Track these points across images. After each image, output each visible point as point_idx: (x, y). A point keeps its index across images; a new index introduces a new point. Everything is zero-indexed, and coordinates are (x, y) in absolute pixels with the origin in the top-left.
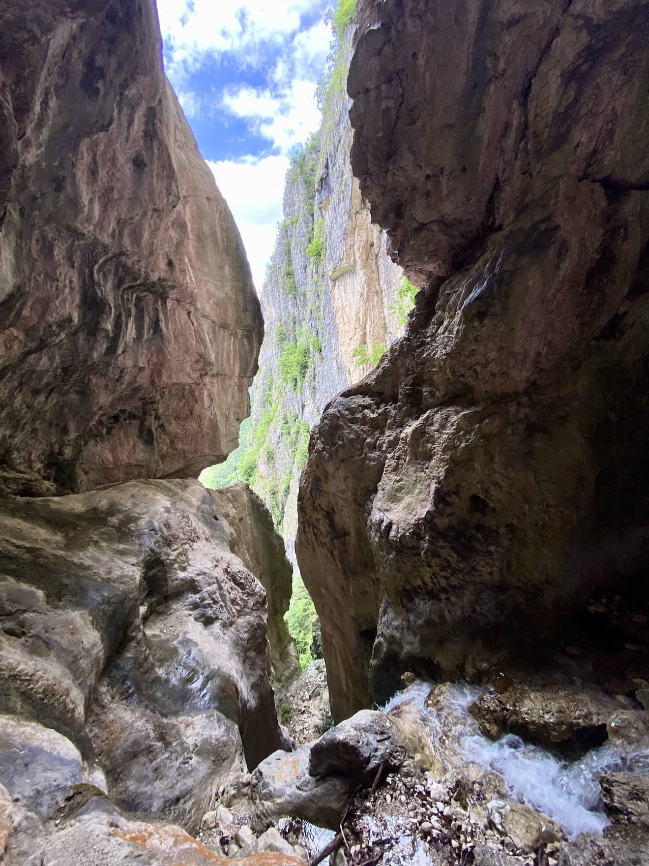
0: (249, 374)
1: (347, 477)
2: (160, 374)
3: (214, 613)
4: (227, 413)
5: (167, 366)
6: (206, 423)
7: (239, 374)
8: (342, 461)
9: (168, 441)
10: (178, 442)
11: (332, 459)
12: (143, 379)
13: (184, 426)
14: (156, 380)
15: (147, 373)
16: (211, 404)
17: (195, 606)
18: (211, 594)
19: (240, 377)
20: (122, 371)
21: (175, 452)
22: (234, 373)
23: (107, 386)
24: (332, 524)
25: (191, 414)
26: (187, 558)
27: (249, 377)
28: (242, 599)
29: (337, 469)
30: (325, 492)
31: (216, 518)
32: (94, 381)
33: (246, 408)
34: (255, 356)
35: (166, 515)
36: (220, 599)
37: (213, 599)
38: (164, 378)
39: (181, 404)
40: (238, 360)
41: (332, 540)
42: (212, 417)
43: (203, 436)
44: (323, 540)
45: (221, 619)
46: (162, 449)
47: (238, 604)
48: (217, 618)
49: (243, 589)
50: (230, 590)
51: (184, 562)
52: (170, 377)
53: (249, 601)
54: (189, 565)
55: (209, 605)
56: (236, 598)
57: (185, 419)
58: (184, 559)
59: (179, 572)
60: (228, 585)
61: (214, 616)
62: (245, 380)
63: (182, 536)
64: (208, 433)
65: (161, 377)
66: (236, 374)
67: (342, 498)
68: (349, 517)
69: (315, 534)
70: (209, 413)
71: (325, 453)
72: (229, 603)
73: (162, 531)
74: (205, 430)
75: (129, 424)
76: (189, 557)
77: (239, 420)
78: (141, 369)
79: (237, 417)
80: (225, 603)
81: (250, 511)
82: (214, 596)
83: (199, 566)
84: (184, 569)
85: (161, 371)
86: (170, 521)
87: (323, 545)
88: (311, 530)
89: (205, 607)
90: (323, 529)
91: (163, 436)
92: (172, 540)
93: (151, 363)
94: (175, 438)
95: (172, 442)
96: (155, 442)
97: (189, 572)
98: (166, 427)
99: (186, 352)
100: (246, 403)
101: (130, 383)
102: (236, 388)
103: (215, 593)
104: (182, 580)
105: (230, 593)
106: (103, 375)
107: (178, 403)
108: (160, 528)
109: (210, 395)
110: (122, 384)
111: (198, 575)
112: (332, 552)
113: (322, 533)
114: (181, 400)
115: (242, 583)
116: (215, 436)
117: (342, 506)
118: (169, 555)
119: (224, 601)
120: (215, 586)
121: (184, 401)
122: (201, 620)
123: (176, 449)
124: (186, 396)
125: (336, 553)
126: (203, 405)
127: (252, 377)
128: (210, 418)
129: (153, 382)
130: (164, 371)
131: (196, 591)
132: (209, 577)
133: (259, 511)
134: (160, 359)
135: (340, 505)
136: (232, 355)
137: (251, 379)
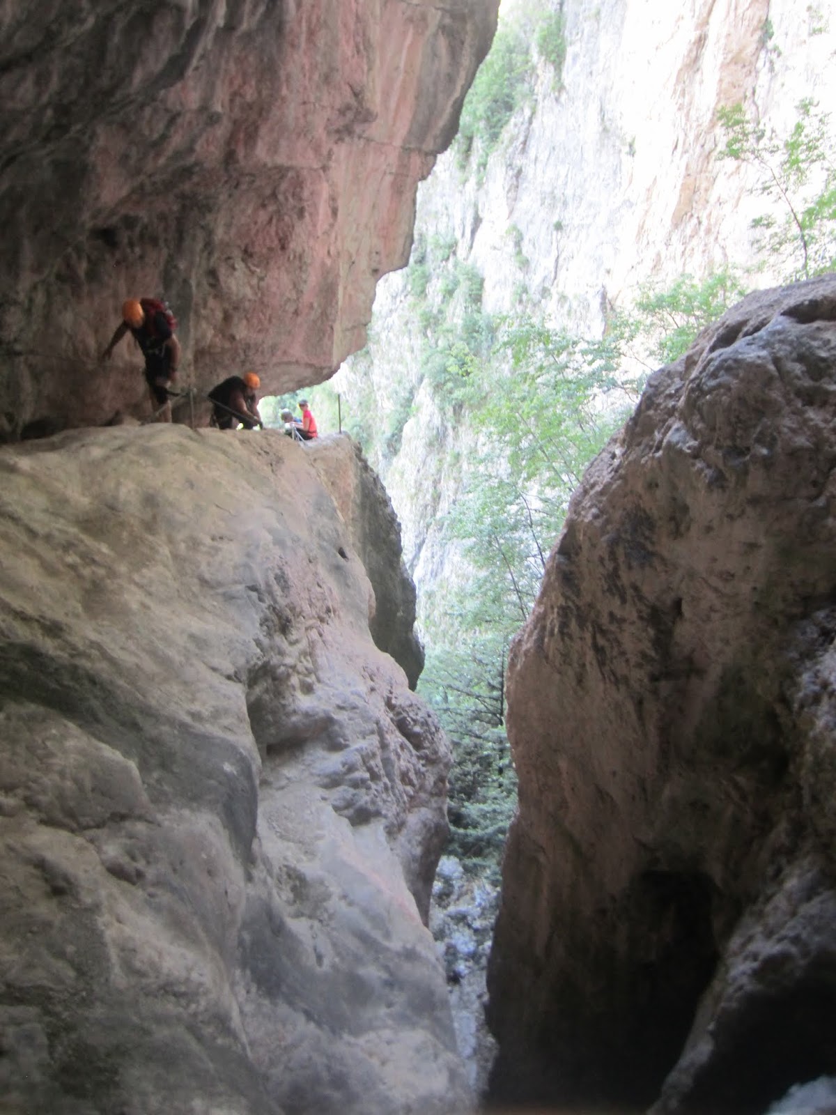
0: (429, 145)
1: (752, 546)
2: (251, 138)
3: (373, 802)
4: (353, 251)
5: (275, 113)
6: (312, 279)
7: (405, 141)
8: (755, 501)
9: (219, 315)
10: (240, 319)
11: (723, 488)
12: (209, 149)
13: (261, 279)
14: (241, 153)
15: (221, 131)
16: (332, 226)
17: (333, 781)
18: (366, 758)
19: (406, 150)
20: (172, 121)
21: (227, 345)
22: (391, 137)
23: (125, 157)
24: (663, 640)
25: (283, 248)
26: (314, 662)
27: (427, 154)
28: (417, 772)
29: (731, 517)
30: (663, 560)
31: (342, 554)
32: (101, 142)
33: (401, 241)
34: (457, 94)
35: (277, 551)
36: (382, 772)
37: (370, 770)
38: (261, 152)
39: (263, 216)
40: (410, 97)
41: (654, 678)
42: (328, 262)
43: (296, 313)
44: (621, 668)
45: (385, 817)
46: (204, 336)
47: (411, 783)
48: (378, 814)
49: (418, 747)
50: (399, 750)
51: (309, 672)
52: (274, 148)
53: (427, 774)
54: (319, 680)
55: (363, 781)
56: (408, 770)
57: (265, 262)
58: (310, 665)
59: (299, 694)
60: (395, 738)
61: (371, 808)
62: (416, 160)
63: (306, 608)
64: (311, 306)
65: (253, 147)
66: (398, 142)
67: (716, 590)
68: (726, 642)
69: (598, 650)
70: (322, 252)
71: (699, 464)
72: (398, 781)
73: (271, 593)
74: (307, 298)
75: (141, 257)
76: (320, 660)
77: (377, 273)
78: (213, 120)
79: (374, 265)
80: (392, 780)
81: (357, 512)
82: (372, 763)
83: (341, 688)
84: (308, 689)
85: (257, 128)
86: (288, 571)
87: (619, 681)
88: (588, 636)
89: (356, 784)
90: (628, 644)
91: (211, 303)
92: (291, 617)
93: (238, 100)
94: (236, 308)
95: (227, 318)
96: (192, 315)
97: (320, 699)
98: (222, 278)
99: (327, 79)
100: (404, 228)
101: (178, 155)
102: (389, 178)
103: (374, 755)
104: (307, 715)
105: (399, 758)
106: (126, 127)
107: (256, 210)
108: (268, 585)
109: (333, 199)
110: (158, 155)
111: (340, 708)
112: (640, 703)
113: (623, 653)
114: (264, 206)
115: (417, 735)
116: (324, 314)
117: (712, 609)
118: (281, 653)
119: (388, 775)
120: (375, 739)
121: (272, 208)
122: (346, 812)
123: (233, 338)
124: (281, 197)
125: (651, 706)
126: (314, 226)
127: (434, 154)
128: (323, 264)
129: (230, 157)
130: (263, 130)
131: (335, 746)
132: (362, 717)
133: (375, 514)
134: (265, 93)
135: (704, 605)
136: (397, 85)
137: (430, 158)
